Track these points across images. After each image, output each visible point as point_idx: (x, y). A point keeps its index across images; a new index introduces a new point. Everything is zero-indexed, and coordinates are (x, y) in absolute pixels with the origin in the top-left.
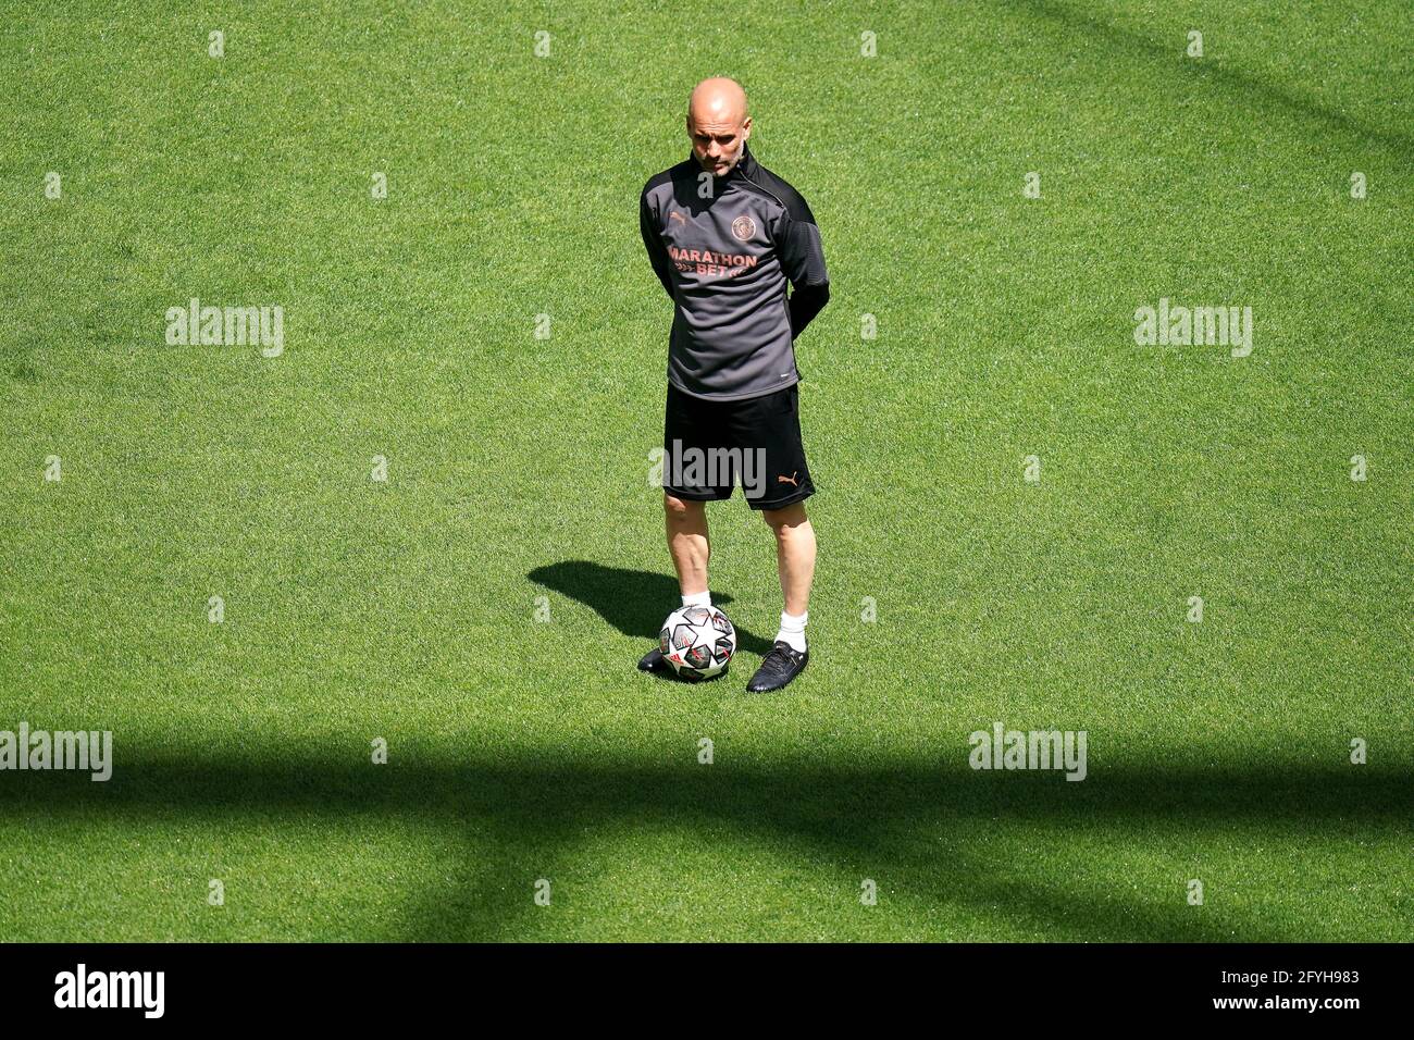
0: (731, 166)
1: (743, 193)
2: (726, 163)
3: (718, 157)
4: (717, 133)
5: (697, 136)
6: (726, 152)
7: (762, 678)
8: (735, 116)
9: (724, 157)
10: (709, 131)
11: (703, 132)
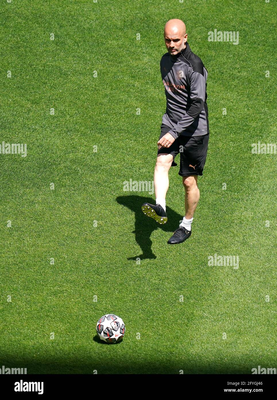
0: (179, 52)
1: (181, 62)
2: (177, 50)
3: (173, 47)
4: (173, 38)
5: (166, 39)
6: (177, 46)
7: (173, 239)
8: (180, 32)
9: (176, 47)
10: (170, 37)
11: (168, 38)
